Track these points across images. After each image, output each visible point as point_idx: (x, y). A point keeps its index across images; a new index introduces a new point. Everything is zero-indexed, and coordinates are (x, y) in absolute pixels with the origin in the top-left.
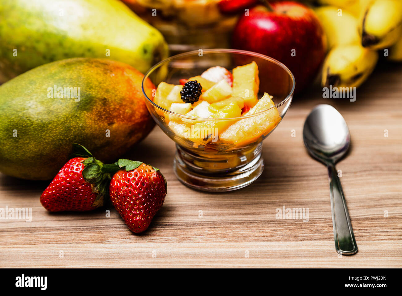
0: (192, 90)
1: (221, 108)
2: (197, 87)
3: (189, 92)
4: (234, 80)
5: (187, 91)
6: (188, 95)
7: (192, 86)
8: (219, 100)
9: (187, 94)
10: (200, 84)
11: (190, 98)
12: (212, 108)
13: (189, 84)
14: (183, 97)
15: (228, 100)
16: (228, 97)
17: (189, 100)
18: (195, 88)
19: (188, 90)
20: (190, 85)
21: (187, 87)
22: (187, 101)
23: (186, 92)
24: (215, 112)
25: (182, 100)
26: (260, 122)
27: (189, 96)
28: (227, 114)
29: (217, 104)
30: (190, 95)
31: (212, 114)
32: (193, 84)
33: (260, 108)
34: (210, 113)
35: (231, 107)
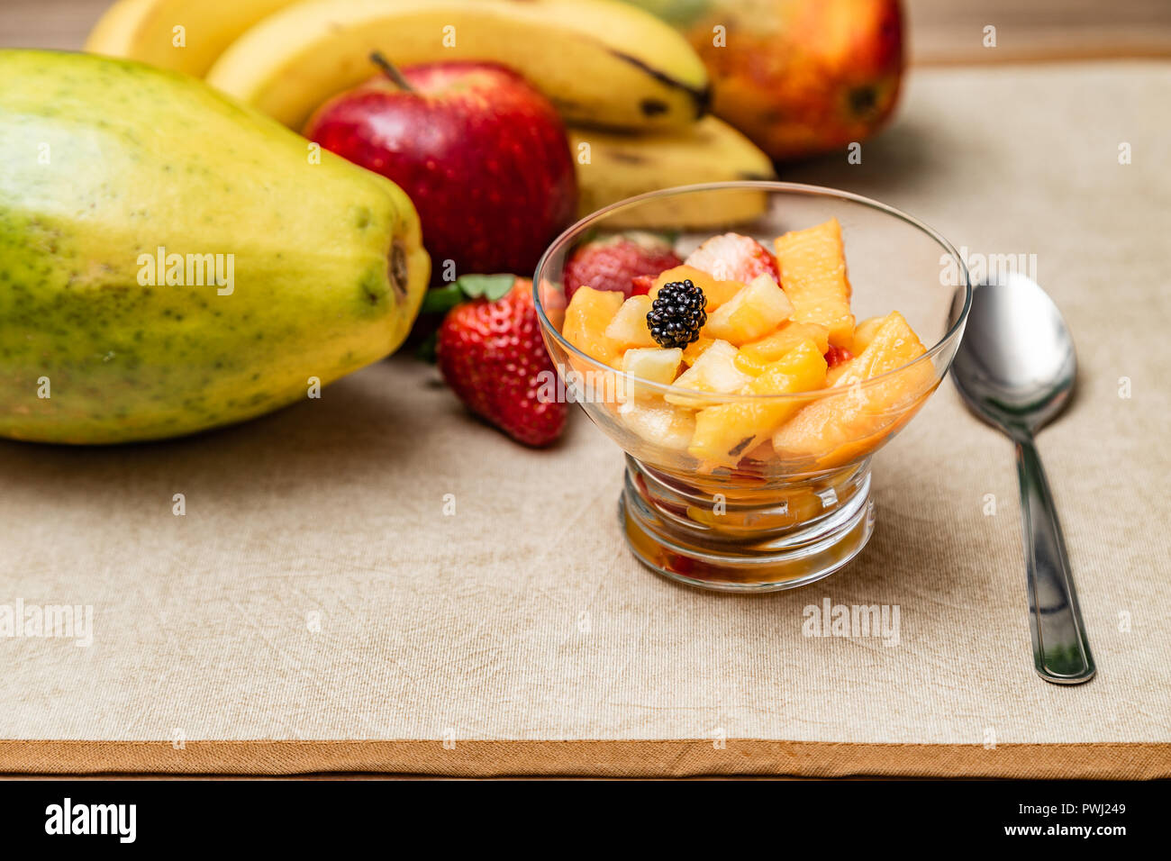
0: (682, 309)
1: (773, 358)
2: (694, 301)
3: (676, 317)
4: (785, 273)
5: (668, 312)
6: (671, 325)
7: (683, 299)
8: (761, 337)
9: (668, 323)
10: (701, 291)
11: (677, 333)
12: (743, 360)
13: (672, 291)
14: (657, 330)
15: (783, 333)
16: (783, 325)
17: (676, 338)
18: (691, 303)
19: (670, 309)
20: (675, 294)
21: (667, 300)
22: (670, 340)
23: (666, 315)
24: (756, 374)
25: (653, 341)
26: (885, 395)
27: (676, 327)
28: (794, 376)
29: (759, 348)
30: (678, 325)
31: (749, 379)
32: (681, 291)
33: (881, 354)
34: (741, 374)
35: (800, 356)
